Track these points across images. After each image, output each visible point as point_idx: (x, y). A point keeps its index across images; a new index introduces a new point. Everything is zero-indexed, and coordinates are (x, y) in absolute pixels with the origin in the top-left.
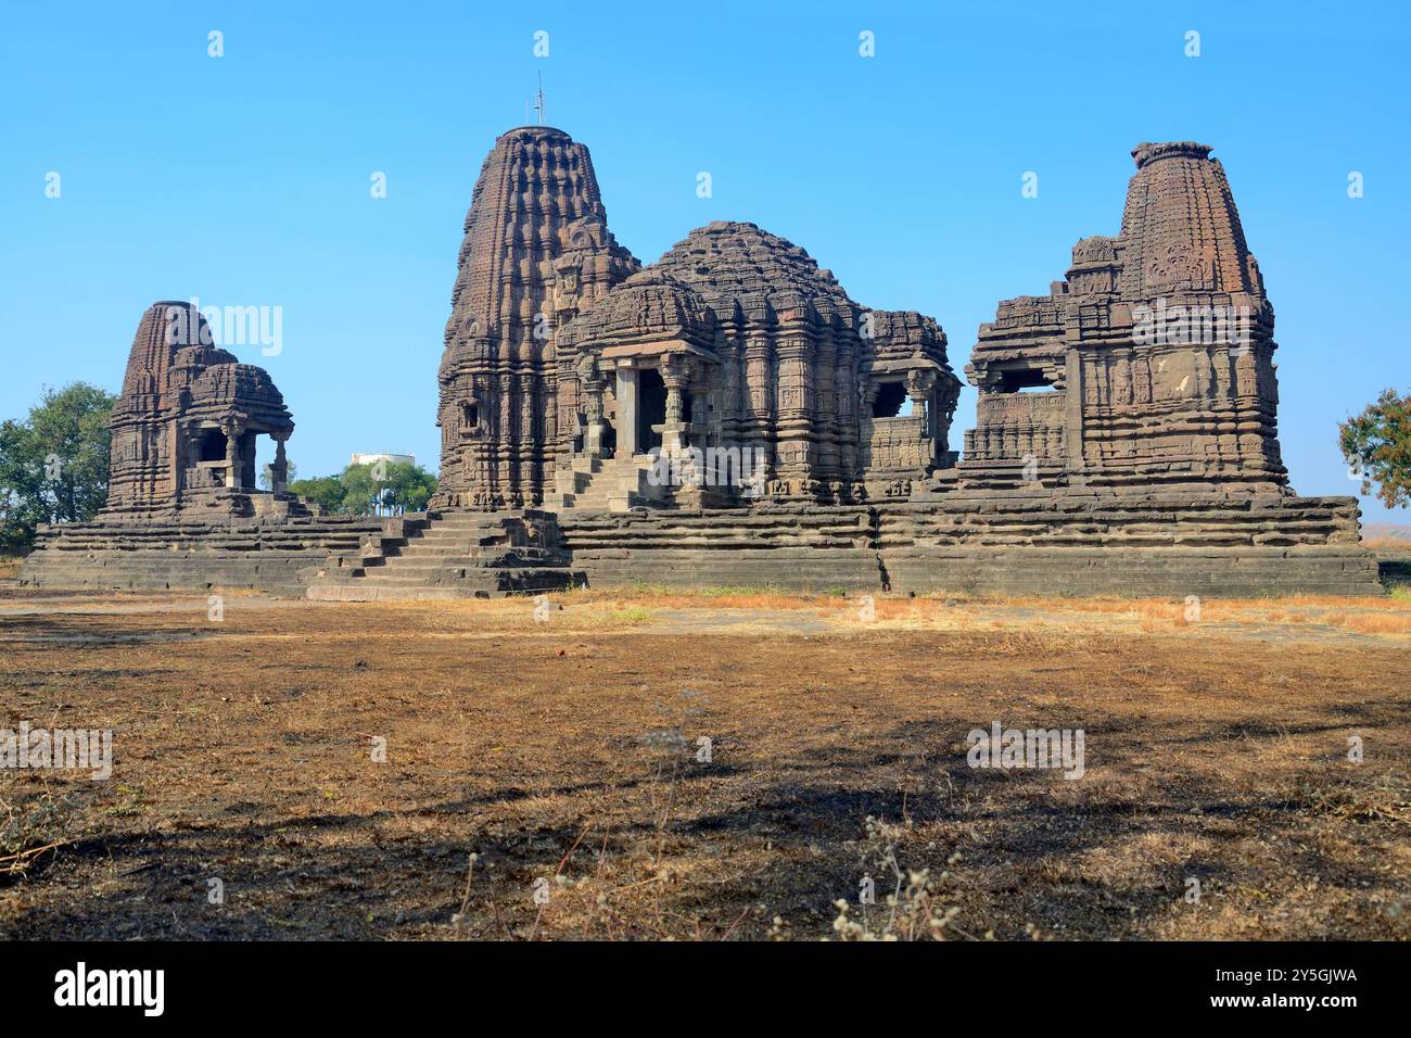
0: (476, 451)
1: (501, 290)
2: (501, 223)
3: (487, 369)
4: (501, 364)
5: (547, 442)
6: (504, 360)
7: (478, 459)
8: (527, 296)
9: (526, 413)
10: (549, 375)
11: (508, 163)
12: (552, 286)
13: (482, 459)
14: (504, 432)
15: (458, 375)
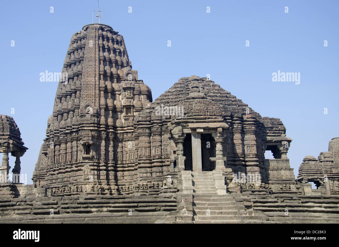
0: (90, 166)
1: (100, 94)
2: (97, 64)
3: (96, 128)
4: (101, 126)
5: (119, 162)
6: (103, 125)
7: (92, 170)
8: (110, 97)
9: (111, 149)
10: (121, 133)
11: (97, 39)
12: (119, 94)
13: (94, 170)
14: (103, 157)
15: (80, 130)
